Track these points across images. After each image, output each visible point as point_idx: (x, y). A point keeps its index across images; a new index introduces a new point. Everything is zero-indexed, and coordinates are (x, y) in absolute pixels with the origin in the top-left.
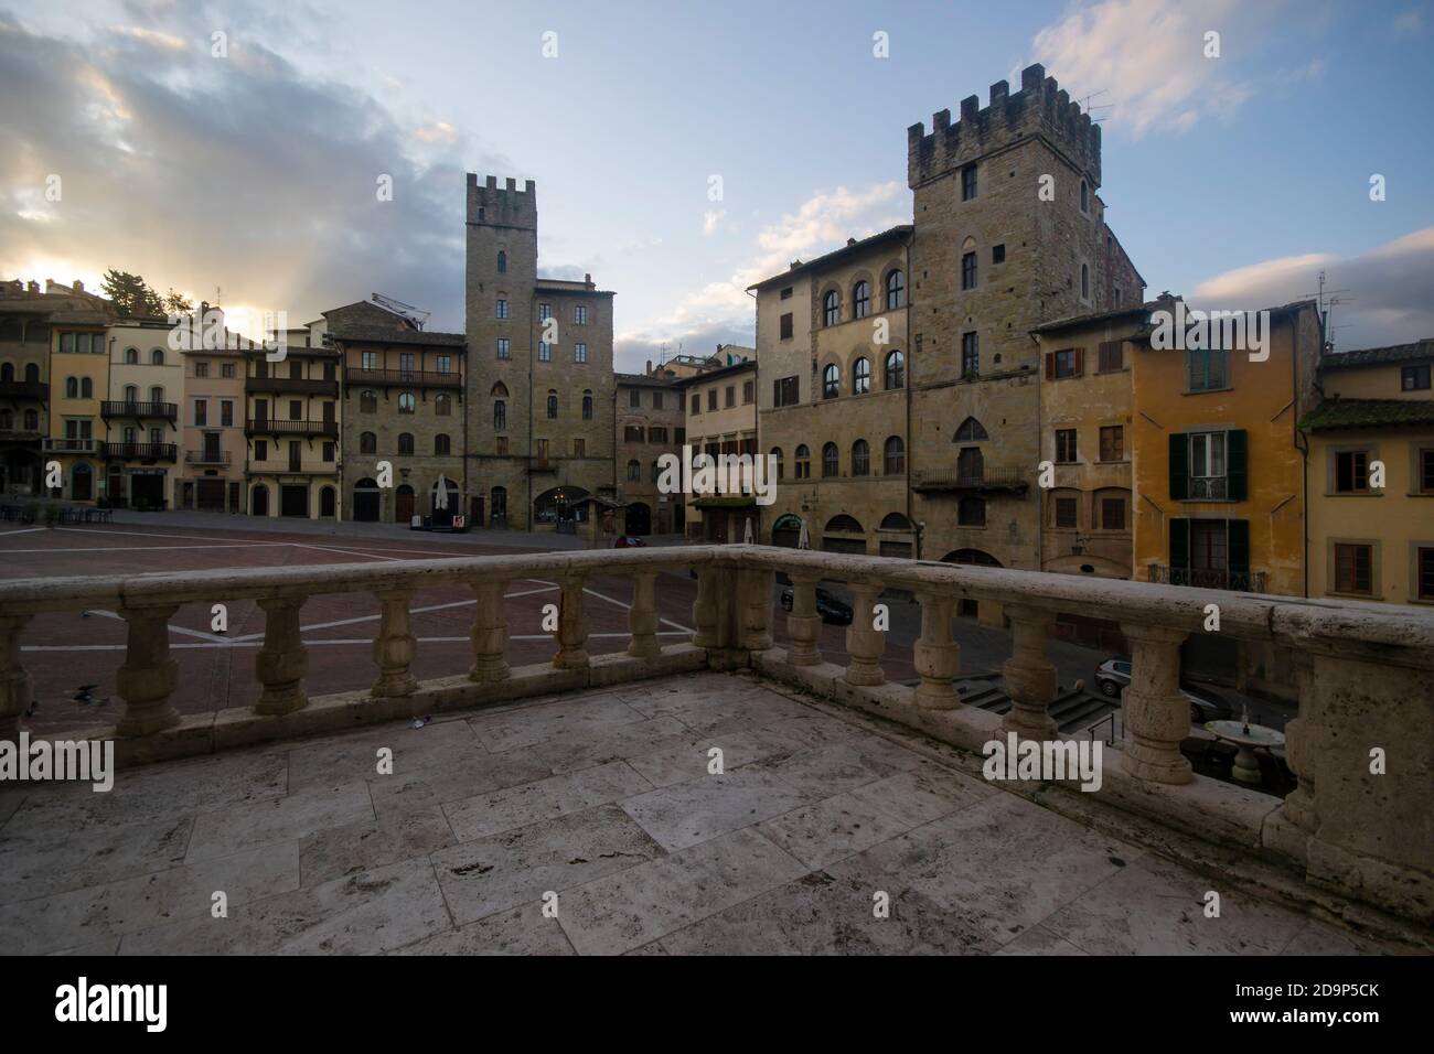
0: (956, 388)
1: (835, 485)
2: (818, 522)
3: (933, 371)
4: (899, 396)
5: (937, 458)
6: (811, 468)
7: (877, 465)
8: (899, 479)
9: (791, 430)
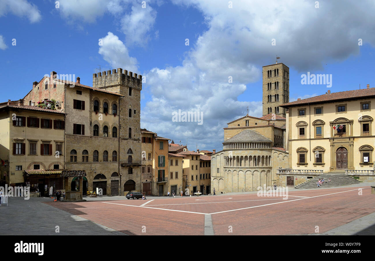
0: (128, 140)
1: (98, 164)
2: (91, 176)
3: (123, 135)
4: (116, 139)
5: (124, 157)
6: (89, 159)
7: (110, 158)
8: (116, 163)
9: (80, 144)
